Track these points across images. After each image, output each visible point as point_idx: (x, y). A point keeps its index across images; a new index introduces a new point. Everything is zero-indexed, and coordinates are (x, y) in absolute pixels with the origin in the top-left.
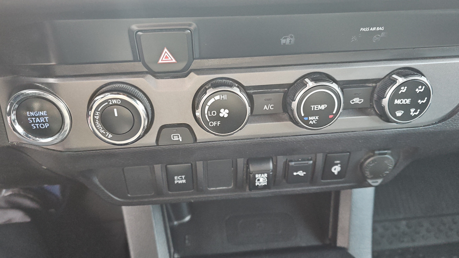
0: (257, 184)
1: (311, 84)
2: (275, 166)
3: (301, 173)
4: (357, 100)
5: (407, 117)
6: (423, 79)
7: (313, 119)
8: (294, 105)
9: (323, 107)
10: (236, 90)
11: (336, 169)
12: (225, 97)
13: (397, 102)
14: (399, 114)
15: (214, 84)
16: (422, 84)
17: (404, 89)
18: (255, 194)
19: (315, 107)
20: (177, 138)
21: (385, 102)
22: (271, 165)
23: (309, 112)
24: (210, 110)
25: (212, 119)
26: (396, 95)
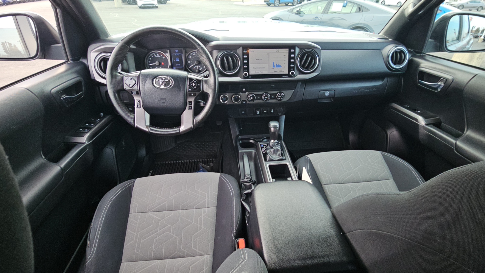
0: (257, 113)
1: (265, 94)
2: (261, 110)
3: (265, 112)
4: (273, 97)
5: (280, 99)
6: (282, 93)
7: (265, 99)
8: (262, 97)
9: (267, 97)
10: (254, 95)
11: (272, 111)
12: (252, 96)
13: (278, 97)
14: (279, 99)
15: (250, 94)
16: (282, 94)
17: (279, 95)
18: (256, 116)
19: (266, 97)
20: (244, 102)
21: (277, 97)
22: (260, 110)
23: (265, 98)
24: (250, 97)
25: (250, 99)
26: (278, 96)
